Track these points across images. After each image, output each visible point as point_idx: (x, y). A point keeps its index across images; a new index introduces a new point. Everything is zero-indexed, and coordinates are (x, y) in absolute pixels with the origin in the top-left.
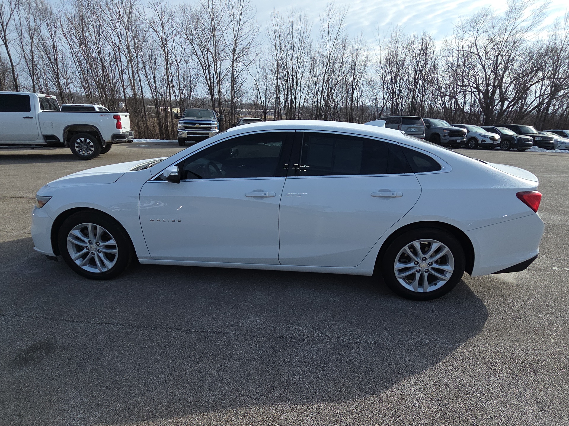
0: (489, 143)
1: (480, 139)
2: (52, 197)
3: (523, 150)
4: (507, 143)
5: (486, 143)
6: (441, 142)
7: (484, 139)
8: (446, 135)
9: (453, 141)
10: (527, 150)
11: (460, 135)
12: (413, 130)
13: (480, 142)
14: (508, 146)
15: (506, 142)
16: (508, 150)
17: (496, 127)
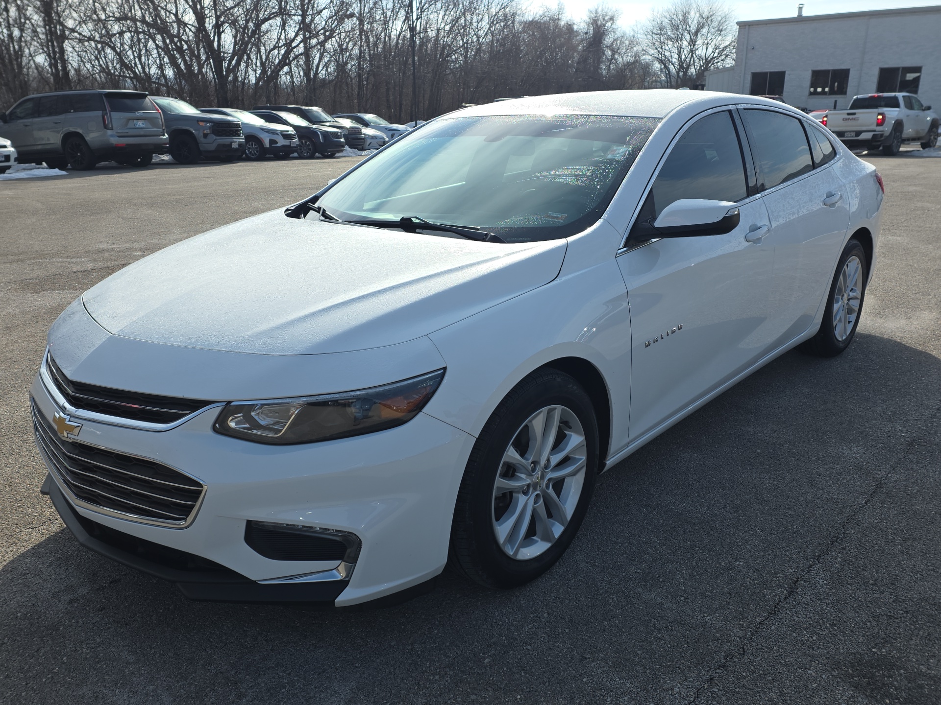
0: (284, 146)
1: (266, 140)
2: (445, 369)
3: (331, 156)
4: (306, 142)
5: (279, 145)
6: (201, 149)
7: (274, 137)
8: (208, 134)
9: (224, 145)
10: (337, 155)
11: (232, 130)
12: (140, 124)
13: (267, 144)
14: (310, 149)
15: (304, 142)
16: (312, 157)
17: (274, 112)
